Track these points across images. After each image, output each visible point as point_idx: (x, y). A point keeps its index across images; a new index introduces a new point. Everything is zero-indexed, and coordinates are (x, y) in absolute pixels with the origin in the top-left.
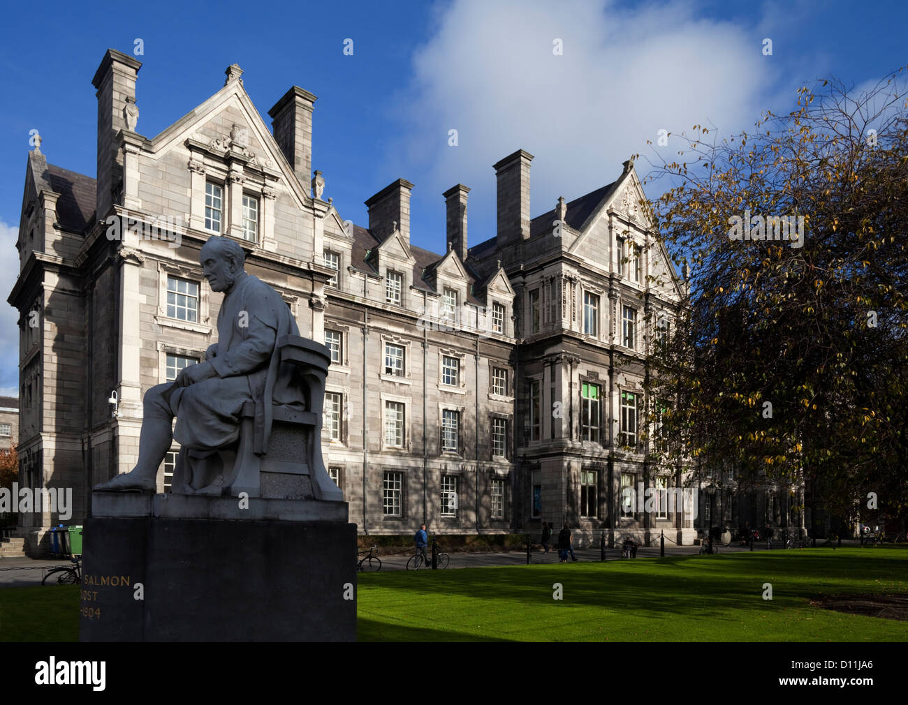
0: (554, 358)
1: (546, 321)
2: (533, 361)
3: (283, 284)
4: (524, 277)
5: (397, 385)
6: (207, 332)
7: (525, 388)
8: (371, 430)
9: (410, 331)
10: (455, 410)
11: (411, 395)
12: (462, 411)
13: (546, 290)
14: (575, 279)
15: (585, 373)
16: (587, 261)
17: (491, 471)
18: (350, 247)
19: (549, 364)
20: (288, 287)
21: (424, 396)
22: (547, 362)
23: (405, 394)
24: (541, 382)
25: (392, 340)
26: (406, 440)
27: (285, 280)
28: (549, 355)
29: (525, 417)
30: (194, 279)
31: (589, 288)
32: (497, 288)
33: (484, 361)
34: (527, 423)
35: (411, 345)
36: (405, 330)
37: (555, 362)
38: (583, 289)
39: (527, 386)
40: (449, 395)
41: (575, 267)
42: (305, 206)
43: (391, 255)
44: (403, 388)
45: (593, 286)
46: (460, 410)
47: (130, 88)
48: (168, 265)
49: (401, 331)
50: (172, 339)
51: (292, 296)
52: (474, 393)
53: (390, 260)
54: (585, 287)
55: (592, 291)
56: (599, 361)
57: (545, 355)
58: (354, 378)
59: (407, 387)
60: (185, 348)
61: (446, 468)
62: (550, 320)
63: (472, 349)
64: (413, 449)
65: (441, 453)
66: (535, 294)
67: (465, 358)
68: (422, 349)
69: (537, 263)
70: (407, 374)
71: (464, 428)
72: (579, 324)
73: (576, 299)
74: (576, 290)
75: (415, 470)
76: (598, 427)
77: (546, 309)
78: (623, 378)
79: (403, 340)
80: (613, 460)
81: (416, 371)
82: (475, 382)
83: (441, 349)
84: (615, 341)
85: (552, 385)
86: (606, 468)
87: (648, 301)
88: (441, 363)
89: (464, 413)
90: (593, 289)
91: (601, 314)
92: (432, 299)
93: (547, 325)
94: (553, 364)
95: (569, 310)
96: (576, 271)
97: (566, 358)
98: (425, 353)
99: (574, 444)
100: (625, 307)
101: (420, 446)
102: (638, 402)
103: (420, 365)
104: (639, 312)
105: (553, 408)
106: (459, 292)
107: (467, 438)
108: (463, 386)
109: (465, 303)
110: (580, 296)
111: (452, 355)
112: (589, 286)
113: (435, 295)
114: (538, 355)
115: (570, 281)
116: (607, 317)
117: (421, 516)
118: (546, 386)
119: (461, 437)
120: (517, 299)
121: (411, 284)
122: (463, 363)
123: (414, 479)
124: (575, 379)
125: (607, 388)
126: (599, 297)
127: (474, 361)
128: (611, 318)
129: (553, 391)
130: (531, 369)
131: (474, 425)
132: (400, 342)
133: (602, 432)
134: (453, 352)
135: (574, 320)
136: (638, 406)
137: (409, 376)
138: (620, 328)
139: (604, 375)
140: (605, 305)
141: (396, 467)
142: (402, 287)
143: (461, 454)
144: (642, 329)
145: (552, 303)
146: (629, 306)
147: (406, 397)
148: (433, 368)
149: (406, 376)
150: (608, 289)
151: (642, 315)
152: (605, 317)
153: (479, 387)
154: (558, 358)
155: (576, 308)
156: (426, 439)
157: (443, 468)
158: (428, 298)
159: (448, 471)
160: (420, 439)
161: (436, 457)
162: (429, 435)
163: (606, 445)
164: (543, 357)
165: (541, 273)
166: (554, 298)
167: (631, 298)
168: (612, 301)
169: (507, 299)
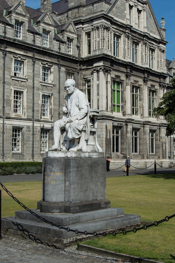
0: (99, 68)
1: (94, 49)
2: (87, 69)
4: (83, 25)
5: (20, 82)
7: (83, 83)
8: (7, 106)
9: (27, 54)
10: (48, 95)
11: (27, 87)
13: (94, 32)
14: (109, 28)
15: (114, 76)
16: (115, 18)
19: (95, 71)
21: (34, 88)
22: (95, 70)
23: (23, 86)
24: (91, 80)
25: (17, 58)
26: (24, 111)
28: (96, 67)
31: (116, 32)
32: (70, 30)
33: (63, 69)
35: (27, 61)
36: (24, 53)
37: (99, 70)
38: (113, 33)
39: (84, 82)
40: (45, 87)
41: (109, 22)
43: (17, 14)
44: (23, 83)
45: (118, 31)
46: (50, 95)
49: (22, 53)
52: (58, 86)
53: (17, 16)
54: (114, 31)
55: (117, 34)
56: (120, 70)
57: (94, 66)
59: (24, 82)
61: (43, 127)
62: (97, 49)
63: (56, 62)
64: (27, 116)
65: (41, 118)
66: (88, 34)
67: (53, 67)
68: (32, 62)
69: (90, 18)
70: (24, 76)
71: (52, 105)
72: (111, 51)
73: (109, 38)
74: (109, 33)
75: (28, 127)
76: (120, 105)
77: (94, 42)
78: (132, 79)
79: (23, 58)
80: (128, 122)
81: (29, 74)
82: (58, 80)
83: (41, 63)
84: (128, 60)
85: (98, 82)
86: (125, 127)
87: (145, 39)
88: (41, 70)
89: (52, 96)
90: (118, 32)
91: (121, 46)
92: (38, 36)
93: (95, 51)
94: (98, 72)
95: (106, 44)
96: (109, 23)
97: (105, 69)
98: (34, 65)
99: (109, 114)
100: (134, 42)
101: (31, 114)
102: (140, 92)
103: (31, 71)
104: (140, 44)
105: (98, 94)
106: (50, 33)
107: (54, 110)
108: (52, 82)
109: (54, 38)
110: (111, 36)
111: (47, 66)
112: (116, 31)
113: (39, 34)
114: (90, 66)
115: (107, 29)
116: (124, 47)
117: (31, 152)
118: (94, 83)
119: (51, 109)
120: (79, 37)
121: (27, 28)
122: (52, 70)
123: (27, 133)
124: (109, 79)
125: (125, 84)
126: (120, 36)
127: (58, 69)
128: (126, 47)
129: (98, 86)
130: (86, 73)
131: (58, 103)
132: (21, 59)
133: (122, 107)
134: (47, 64)
135: (108, 49)
136: (140, 93)
137: (25, 77)
138: (130, 53)
139: (123, 77)
140: (124, 41)
141: (18, 126)
142: (23, 30)
143: (51, 119)
144: (142, 53)
145: (98, 39)
146: (136, 41)
147: (24, 88)
148: (38, 73)
149: (24, 77)
150: (125, 33)
151: (142, 46)
152: (123, 47)
153: (60, 82)
154: (101, 69)
155: (110, 43)
156: (33, 111)
157: (42, 126)
158: (36, 36)
159: (44, 128)
160: (31, 110)
161: (38, 121)
162: (35, 108)
163: (124, 114)
164: (93, 68)
165: (92, 23)
166: (99, 37)
167: (136, 37)
168: (127, 39)
169: (74, 36)
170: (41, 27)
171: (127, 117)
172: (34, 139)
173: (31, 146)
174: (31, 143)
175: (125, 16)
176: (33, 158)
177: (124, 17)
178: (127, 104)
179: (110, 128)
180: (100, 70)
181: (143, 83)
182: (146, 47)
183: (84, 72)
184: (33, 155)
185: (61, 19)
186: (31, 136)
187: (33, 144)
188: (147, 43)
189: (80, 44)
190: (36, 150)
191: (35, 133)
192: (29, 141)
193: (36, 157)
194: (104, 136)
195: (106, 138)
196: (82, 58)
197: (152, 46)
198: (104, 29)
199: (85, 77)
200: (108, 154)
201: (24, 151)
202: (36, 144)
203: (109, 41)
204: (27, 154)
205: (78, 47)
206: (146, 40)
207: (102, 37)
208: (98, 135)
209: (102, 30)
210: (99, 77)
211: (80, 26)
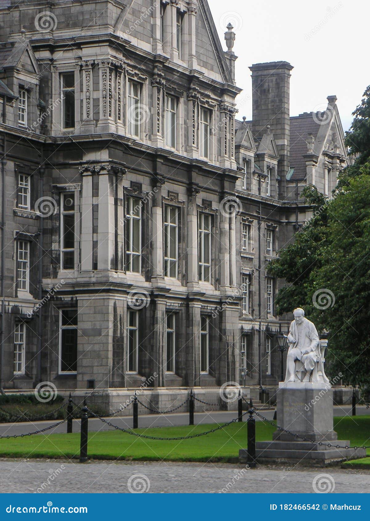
0: (98, 168)
1: (85, 117)
2: (65, 166)
4: (52, 52)
13: (84, 76)
14: (121, 66)
15: (129, 186)
19: (89, 173)
22: (87, 170)
24: (76, 195)
28: (89, 163)
29: (53, 237)
31: (133, 75)
32: (23, 67)
33: (10, 165)
34: (54, 246)
37: (99, 172)
38: (128, 78)
39: (56, 197)
41: (120, 51)
45: (137, 72)
54: (129, 74)
55: (136, 79)
56: (142, 169)
57: (84, 160)
62: (91, 118)
69: (73, 39)
72: (123, 122)
73: (122, 93)
74: (121, 80)
77: (85, 101)
78: (165, 188)
80: (156, 296)
84: (158, 142)
85: (94, 201)
86: (149, 308)
87: (192, 85)
90: (137, 75)
93: (87, 122)
94: (95, 174)
95: (115, 107)
96: (120, 56)
97: (112, 168)
99: (119, 277)
100: (169, 96)
102: (180, 218)
104: (182, 100)
105: (95, 230)
110: (124, 87)
112: (133, 73)
114: (73, 159)
115: (116, 69)
116: (150, 110)
118: (84, 201)
120: (44, 83)
124: (121, 195)
125: (151, 202)
126: (141, 85)
128: (154, 111)
129: (95, 209)
130: (62, 176)
133: (144, 260)
135: (119, 118)
136: (179, 223)
138: (162, 123)
139: (146, 187)
140: (149, 95)
145: (94, 95)
146: (172, 93)
150: (151, 74)
151: (186, 104)
154: (103, 168)
163: (148, 277)
164: (81, 164)
165: (79, 53)
166: (96, 89)
167: (173, 82)
168: (155, 90)
169: (32, 80)
171: (153, 284)
175: (151, 32)
178: (154, 252)
179: (122, 313)
180: (102, 172)
181: (186, 197)
182: (194, 105)
183: (56, 172)
188: (198, 95)
189: (45, 101)
194: (111, 333)
195: (114, 337)
197: (208, 102)
198: (111, 70)
199: (58, 185)
200: (118, 375)
205: (43, 109)
206: (194, 89)
207: (105, 90)
208: (93, 330)
209: (104, 74)
210: (97, 189)
211: (46, 54)
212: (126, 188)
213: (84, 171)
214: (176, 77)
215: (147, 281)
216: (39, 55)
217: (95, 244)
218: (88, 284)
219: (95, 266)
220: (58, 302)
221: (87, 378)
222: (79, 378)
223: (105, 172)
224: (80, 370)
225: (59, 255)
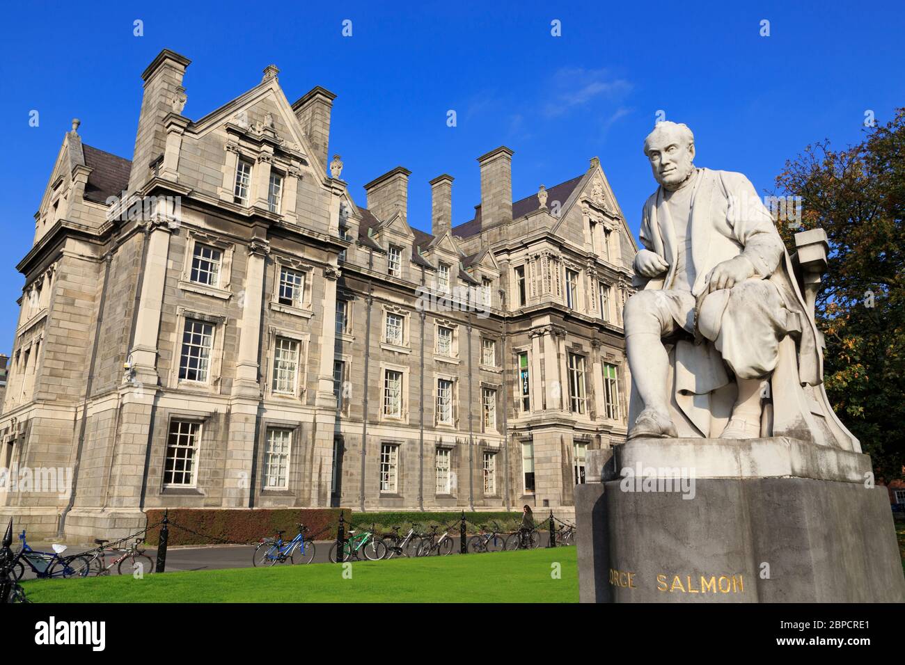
0: (542, 330)
1: (532, 295)
2: (520, 332)
3: (300, 254)
4: (509, 254)
5: (396, 354)
6: (227, 297)
7: (513, 359)
8: (371, 399)
9: (410, 303)
10: (449, 380)
11: (409, 364)
12: (456, 381)
13: (531, 266)
14: (558, 257)
15: (570, 345)
16: (567, 241)
17: (483, 443)
18: (358, 223)
19: (537, 335)
20: (305, 257)
21: (422, 365)
22: (535, 333)
23: (403, 363)
24: (529, 353)
25: (392, 310)
26: (403, 410)
27: (303, 251)
28: (536, 328)
29: (514, 387)
30: (219, 247)
31: (569, 266)
32: (486, 263)
33: (476, 332)
34: (515, 394)
35: (409, 316)
36: (405, 301)
37: (543, 333)
38: (565, 266)
39: (515, 357)
40: (444, 365)
41: (557, 246)
42: (325, 185)
43: (393, 232)
44: (402, 357)
45: (573, 264)
46: (453, 380)
47: (178, 80)
48: (196, 233)
49: (401, 301)
50: (192, 304)
51: (308, 266)
52: (467, 363)
53: (393, 236)
54: (566, 264)
55: (572, 268)
56: (582, 334)
57: (533, 326)
58: (357, 347)
59: (405, 356)
60: (204, 312)
61: (441, 441)
62: (537, 294)
63: (464, 320)
64: (410, 420)
65: (436, 424)
66: (520, 270)
67: (458, 328)
68: (420, 319)
69: (521, 242)
70: (405, 343)
71: (458, 398)
72: (563, 298)
73: (559, 275)
74: (559, 268)
75: (412, 442)
76: (585, 398)
77: (532, 284)
78: (605, 350)
79: (403, 310)
80: (601, 432)
81: (414, 340)
82: (467, 352)
83: (437, 320)
84: (594, 315)
85: (541, 356)
86: (595, 441)
87: (620, 279)
88: (436, 332)
89: (457, 383)
90: (573, 266)
91: (580, 290)
92: (429, 272)
93: (533, 299)
94: (541, 335)
95: (554, 285)
96: (557, 250)
97: (553, 329)
98: (423, 323)
99: (566, 414)
100: (601, 284)
101: (417, 417)
102: (618, 374)
103: (418, 335)
104: (612, 288)
105: (543, 379)
106: (452, 267)
107: (461, 409)
108: (457, 356)
109: (458, 277)
110: (562, 273)
111: (446, 326)
112: (570, 264)
113: (432, 269)
114: (525, 327)
115: (553, 258)
116: (586, 292)
117: (417, 492)
118: (535, 357)
119: (454, 408)
120: (503, 275)
121: (410, 258)
122: (456, 333)
123: (410, 453)
124: (563, 351)
125: (591, 359)
126: (577, 273)
127: (467, 331)
128: (589, 293)
129: (542, 362)
130: (518, 341)
131: (467, 395)
132: (400, 312)
133: (589, 403)
134: (447, 322)
135: (558, 294)
136: (618, 377)
137: (407, 345)
138: (597, 303)
139: (587, 348)
140: (584, 282)
141: (393, 439)
142: (402, 261)
143: (456, 426)
144: (617, 305)
145: (538, 278)
146: (605, 283)
147: (405, 366)
148: (430, 338)
149: (404, 346)
150: (585, 267)
151: (616, 291)
152: (584, 291)
153: (472, 357)
154: (546, 330)
155: (560, 284)
156: (422, 410)
157: (438, 440)
158: (426, 271)
159: (443, 443)
160: (417, 409)
161: (432, 429)
162: (426, 405)
163: (593, 416)
164: (530, 330)
165: (526, 251)
166: (540, 274)
167: (605, 275)
168: (589, 278)
169: (494, 274)
170: (435, 257)
171: (598, 422)
172: (424, 466)
173: (417, 479)
174: (417, 473)
175: (584, 239)
176: (421, 505)
177: (582, 241)
178: (596, 397)
179: (569, 444)
180: (546, 333)
181: (622, 358)
182: (623, 293)
183: (514, 339)
184: (421, 499)
185: (470, 248)
186: (418, 460)
187: (421, 476)
188: (626, 286)
189: (504, 288)
190: (428, 488)
191: (425, 453)
192: (413, 469)
193: (426, 502)
194: (560, 459)
195: (563, 464)
196: (509, 313)
198: (549, 259)
199: (516, 348)
200: (568, 495)
201: (402, 489)
202: (426, 476)
203: (559, 281)
204: (409, 496)
205: (502, 293)
206: (622, 281)
207: (545, 273)
208: (546, 458)
209: (544, 262)
210: (543, 347)
211: (504, 256)
212: (568, 347)
213: (533, 334)
214: (606, 272)
215: (592, 420)
216: (499, 258)
217: (544, 389)
218: (539, 421)
219: (545, 407)
220: (519, 437)
221: (544, 498)
222: (537, 497)
223: (547, 333)
224: (537, 491)
225: (519, 400)
